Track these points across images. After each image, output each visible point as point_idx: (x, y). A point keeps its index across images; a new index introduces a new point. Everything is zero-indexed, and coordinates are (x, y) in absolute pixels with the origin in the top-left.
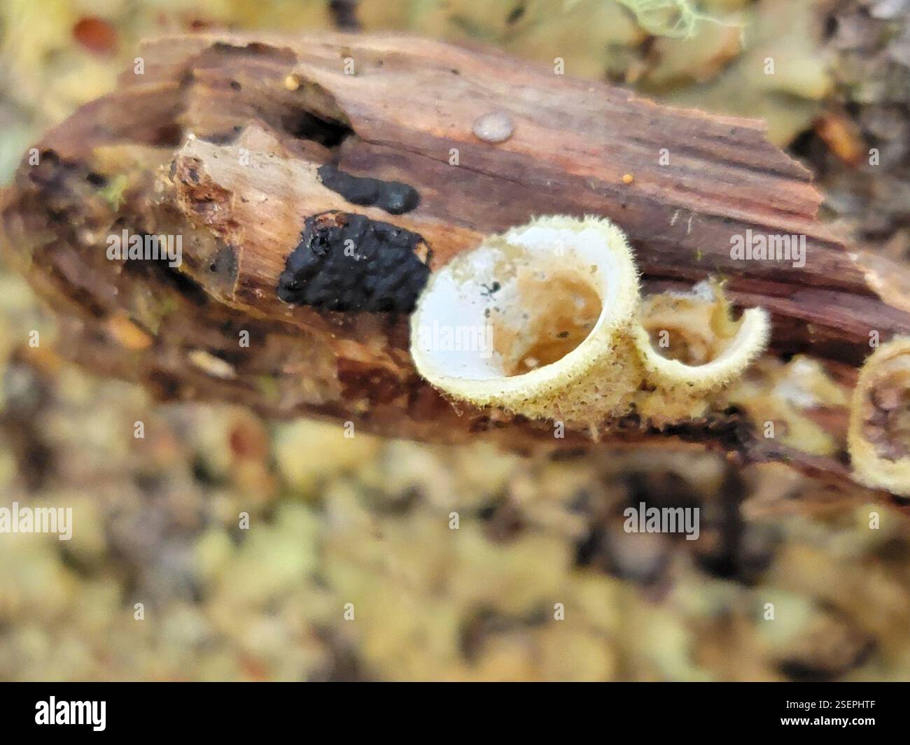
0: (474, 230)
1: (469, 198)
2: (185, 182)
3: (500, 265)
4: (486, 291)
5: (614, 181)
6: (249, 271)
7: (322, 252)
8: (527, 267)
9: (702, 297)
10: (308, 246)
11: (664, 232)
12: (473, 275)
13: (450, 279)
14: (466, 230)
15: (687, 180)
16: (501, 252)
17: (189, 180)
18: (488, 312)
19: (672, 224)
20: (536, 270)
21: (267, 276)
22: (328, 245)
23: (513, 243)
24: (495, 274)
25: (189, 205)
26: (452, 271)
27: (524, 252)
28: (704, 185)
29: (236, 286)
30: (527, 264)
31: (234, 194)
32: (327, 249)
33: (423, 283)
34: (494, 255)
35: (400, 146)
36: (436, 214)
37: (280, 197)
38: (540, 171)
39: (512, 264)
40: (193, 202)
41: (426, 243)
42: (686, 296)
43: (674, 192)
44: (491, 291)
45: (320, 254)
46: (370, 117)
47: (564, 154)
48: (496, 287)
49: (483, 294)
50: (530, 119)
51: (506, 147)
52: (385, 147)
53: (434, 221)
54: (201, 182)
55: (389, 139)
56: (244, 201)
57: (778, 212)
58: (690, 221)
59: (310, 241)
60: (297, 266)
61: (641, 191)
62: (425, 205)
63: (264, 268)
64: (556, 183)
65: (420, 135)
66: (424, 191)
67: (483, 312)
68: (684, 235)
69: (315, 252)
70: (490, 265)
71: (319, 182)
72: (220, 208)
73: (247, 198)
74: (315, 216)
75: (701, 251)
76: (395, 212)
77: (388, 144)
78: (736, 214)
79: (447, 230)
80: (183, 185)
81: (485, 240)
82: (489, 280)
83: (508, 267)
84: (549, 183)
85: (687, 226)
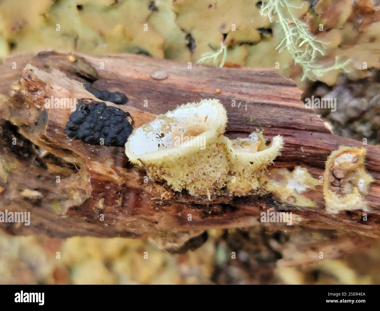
0: (152, 113)
1: (150, 100)
2: (26, 80)
3: (164, 126)
4: (158, 136)
5: (212, 93)
6: (53, 120)
7: (86, 113)
8: (176, 127)
9: (253, 139)
10: (79, 110)
11: (235, 111)
12: (152, 130)
13: (142, 131)
14: (149, 113)
15: (244, 90)
16: (164, 121)
17: (27, 78)
18: (159, 145)
19: (239, 107)
20: (180, 127)
21: (61, 123)
22: (89, 110)
23: (170, 117)
24: (162, 130)
25: (27, 92)
26: (143, 129)
27: (175, 119)
28: (251, 92)
29: (47, 127)
30: (176, 125)
31: (47, 85)
32: (88, 111)
33: (130, 132)
34: (161, 122)
35: (119, 80)
36: (135, 106)
37: (67, 89)
38: (180, 91)
39: (169, 125)
40: (29, 91)
41: (131, 117)
42: (247, 139)
43: (239, 95)
44: (160, 137)
45: (85, 113)
46: (106, 71)
47: (190, 84)
48: (163, 135)
49: (157, 138)
50: (175, 74)
51: (165, 82)
52: (113, 81)
53: (134, 109)
54: (33, 79)
55: (114, 78)
56: (52, 88)
57: (284, 99)
58: (246, 106)
59: (80, 108)
60: (75, 119)
61: (224, 96)
62: (131, 102)
63: (60, 118)
64: (187, 95)
65: (128, 78)
66: (130, 97)
67: (158, 145)
68: (244, 112)
69: (82, 112)
70: (160, 127)
71: (84, 88)
72: (41, 93)
73: (53, 87)
74: (83, 99)
75: (252, 118)
76: (117, 103)
77: (114, 80)
78: (266, 101)
79: (140, 112)
80: (25, 81)
81: (157, 116)
82: (159, 132)
83: (168, 127)
84: (184, 95)
85: (245, 108)
